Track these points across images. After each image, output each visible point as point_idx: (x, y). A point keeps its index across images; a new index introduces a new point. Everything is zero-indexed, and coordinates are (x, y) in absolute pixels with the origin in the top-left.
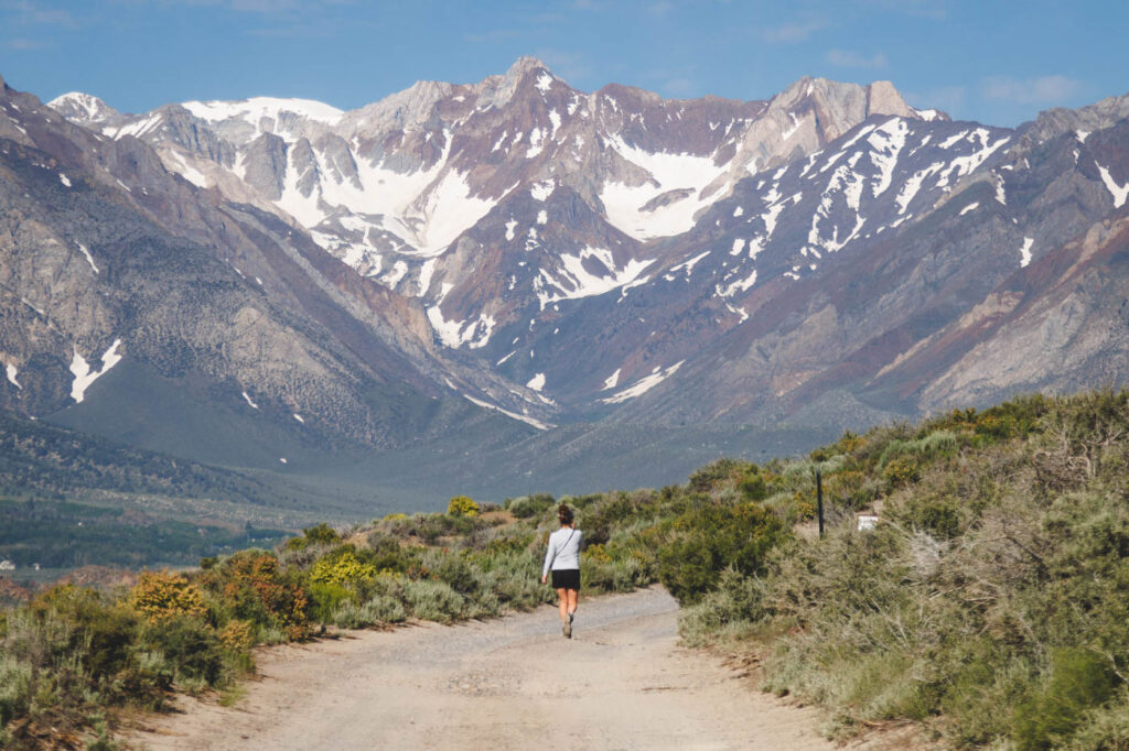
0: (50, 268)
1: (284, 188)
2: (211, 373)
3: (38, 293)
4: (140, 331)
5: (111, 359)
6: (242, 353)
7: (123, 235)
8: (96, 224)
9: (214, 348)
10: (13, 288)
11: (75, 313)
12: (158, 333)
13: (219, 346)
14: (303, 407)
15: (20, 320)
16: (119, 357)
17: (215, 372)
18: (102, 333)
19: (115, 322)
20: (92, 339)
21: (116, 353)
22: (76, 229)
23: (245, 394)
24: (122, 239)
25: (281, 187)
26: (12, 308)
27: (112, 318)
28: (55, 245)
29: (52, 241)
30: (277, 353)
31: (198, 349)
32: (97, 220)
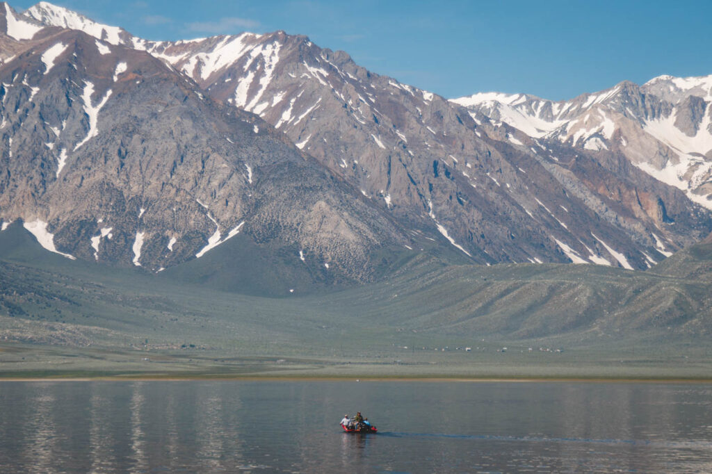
0: (217, 181)
1: (699, 129)
2: (287, 240)
3: (207, 196)
4: (256, 217)
5: (234, 232)
6: (310, 228)
7: (276, 160)
8: (262, 154)
9: (295, 225)
10: (192, 194)
11: (225, 207)
12: (265, 217)
13: (298, 224)
14: (333, 259)
15: (189, 212)
16: (238, 232)
17: (289, 239)
18: (236, 218)
19: (245, 212)
20: (229, 222)
21: (238, 230)
22: (249, 158)
23: (301, 253)
24: (274, 163)
25: (696, 128)
26: (187, 205)
27: (245, 209)
28: (226, 167)
29: (225, 165)
30: (329, 227)
31: (285, 227)
32: (263, 152)
